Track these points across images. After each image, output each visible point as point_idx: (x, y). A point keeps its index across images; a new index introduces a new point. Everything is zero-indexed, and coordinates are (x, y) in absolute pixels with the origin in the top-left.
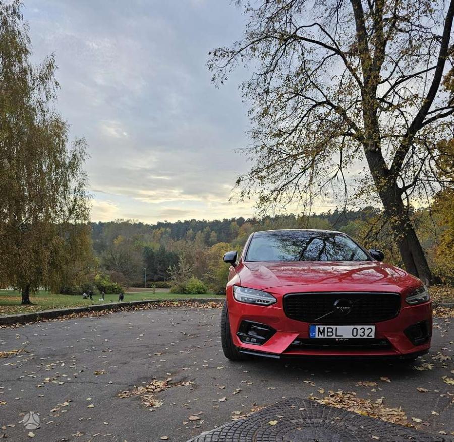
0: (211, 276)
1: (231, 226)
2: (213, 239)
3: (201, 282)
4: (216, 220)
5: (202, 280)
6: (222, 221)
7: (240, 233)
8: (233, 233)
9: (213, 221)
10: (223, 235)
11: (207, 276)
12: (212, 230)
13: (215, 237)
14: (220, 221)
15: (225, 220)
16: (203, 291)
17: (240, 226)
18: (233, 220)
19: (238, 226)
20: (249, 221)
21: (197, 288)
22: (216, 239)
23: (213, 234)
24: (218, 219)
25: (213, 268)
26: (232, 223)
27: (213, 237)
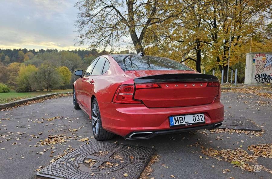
0: (12, 82)
1: (19, 53)
2: (7, 60)
3: (6, 85)
4: (8, 49)
5: (6, 84)
6: (12, 50)
7: (25, 58)
8: (21, 57)
9: (6, 49)
10: (14, 58)
11: (9, 81)
12: (6, 55)
13: (9, 59)
14: (11, 50)
15: (15, 50)
16: (7, 91)
17: (25, 53)
18: (20, 50)
19: (23, 53)
20: (30, 51)
21: (4, 89)
22: (9, 60)
23: (7, 57)
24: (9, 49)
25: (13, 77)
26: (20, 52)
27: (6, 59)
